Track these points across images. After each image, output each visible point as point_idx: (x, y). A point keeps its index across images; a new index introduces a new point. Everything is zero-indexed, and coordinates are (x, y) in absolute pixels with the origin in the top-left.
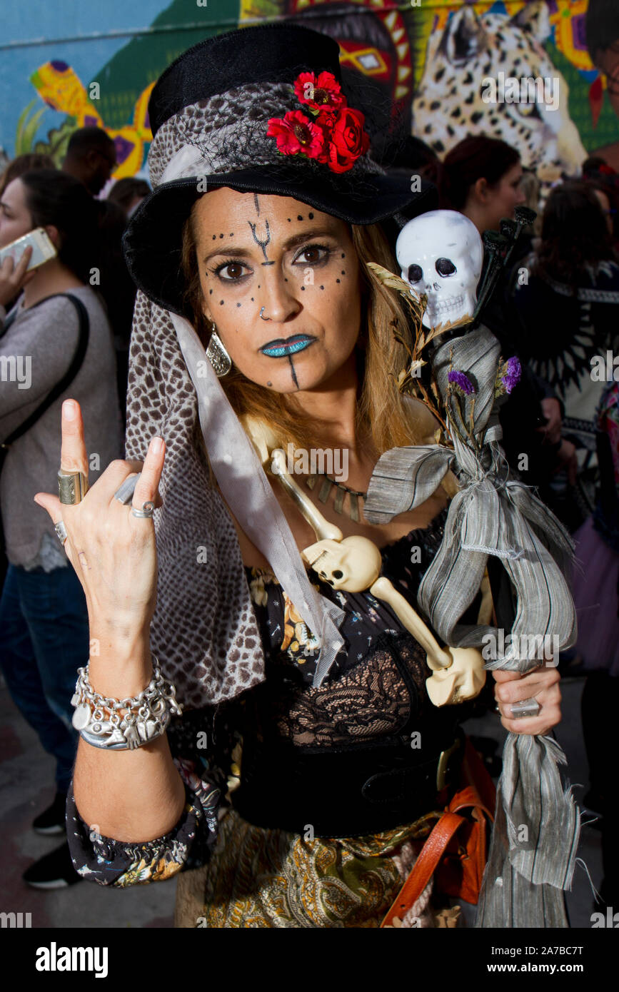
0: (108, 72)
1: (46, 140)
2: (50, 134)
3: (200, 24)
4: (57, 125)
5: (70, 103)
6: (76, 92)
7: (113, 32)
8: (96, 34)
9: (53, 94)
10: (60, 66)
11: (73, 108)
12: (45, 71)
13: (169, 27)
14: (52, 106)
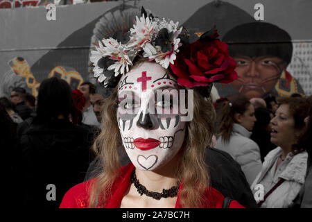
0: (39, 63)
1: (13, 86)
2: (15, 84)
3: (76, 47)
4: (18, 81)
5: (23, 73)
6: (26, 69)
7: (42, 48)
8: (35, 48)
9: (17, 69)
10: (21, 59)
11: (25, 74)
12: (15, 60)
13: (64, 47)
14: (17, 73)
